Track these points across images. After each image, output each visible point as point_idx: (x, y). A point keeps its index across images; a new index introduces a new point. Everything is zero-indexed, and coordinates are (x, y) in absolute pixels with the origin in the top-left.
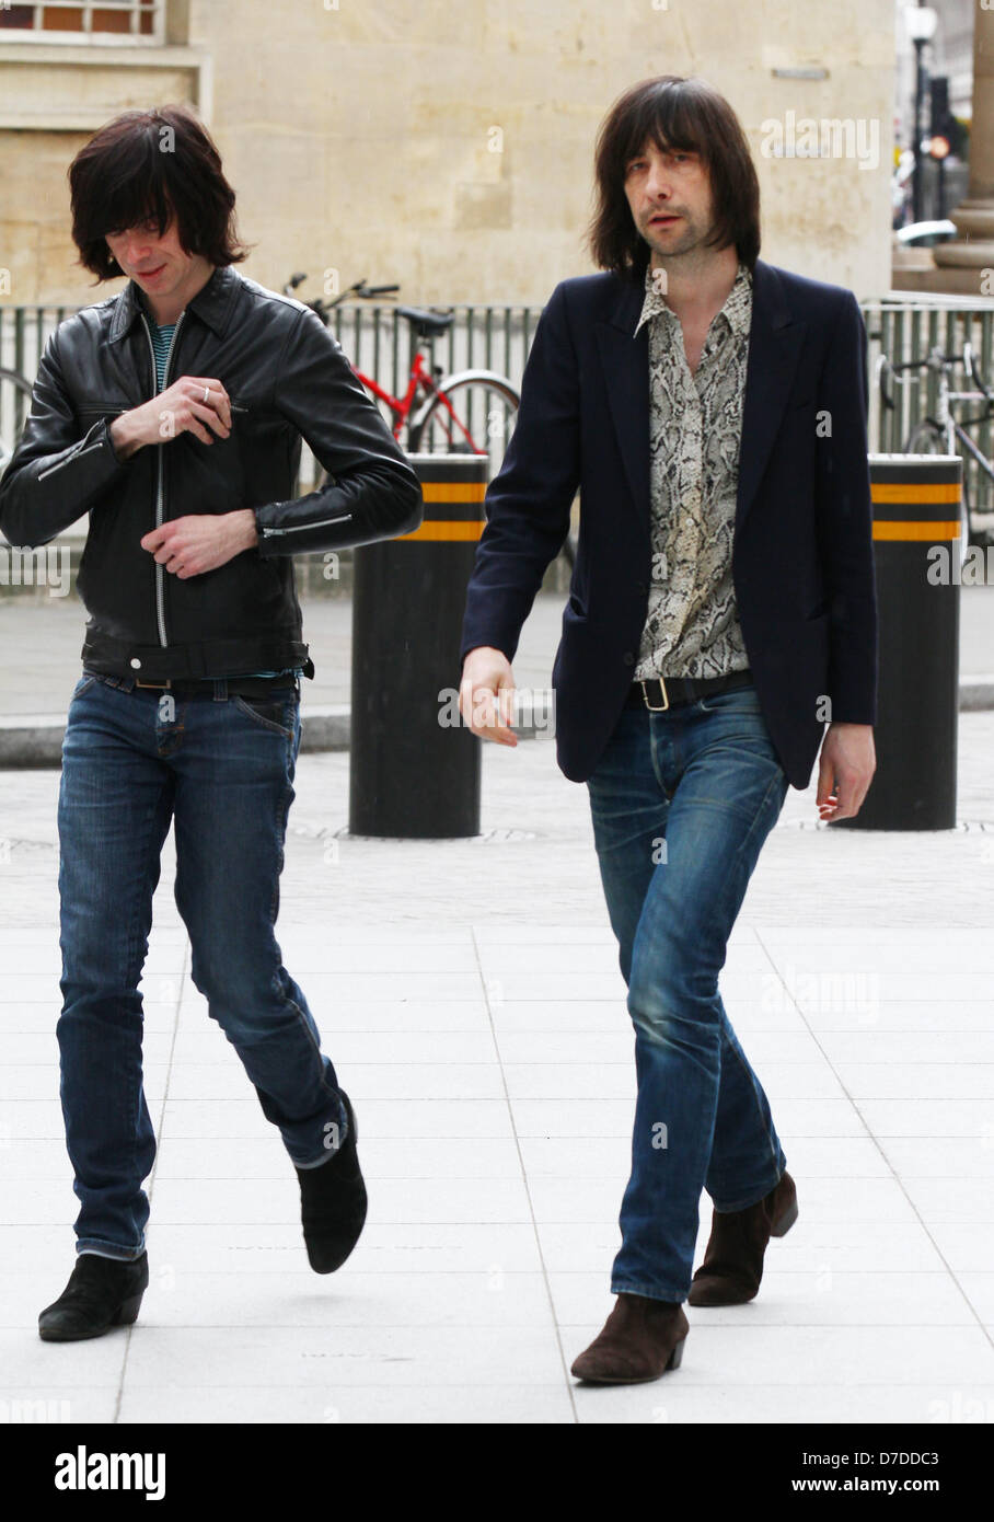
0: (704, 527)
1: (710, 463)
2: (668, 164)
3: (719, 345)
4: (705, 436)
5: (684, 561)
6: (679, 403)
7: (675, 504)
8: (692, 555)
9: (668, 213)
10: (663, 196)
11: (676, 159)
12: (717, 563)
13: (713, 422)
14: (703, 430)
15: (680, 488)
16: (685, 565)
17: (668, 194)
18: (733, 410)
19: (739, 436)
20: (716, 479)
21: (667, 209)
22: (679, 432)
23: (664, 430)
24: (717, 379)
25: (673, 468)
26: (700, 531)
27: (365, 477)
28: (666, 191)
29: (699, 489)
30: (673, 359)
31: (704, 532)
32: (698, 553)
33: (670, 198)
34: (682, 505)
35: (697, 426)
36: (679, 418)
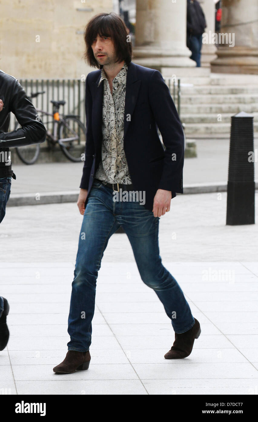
0: (117, 139)
1: (118, 121)
2: (102, 40)
3: (117, 87)
4: (116, 114)
5: (114, 149)
6: (110, 105)
7: (111, 133)
8: (115, 147)
9: (102, 54)
10: (100, 50)
11: (104, 39)
12: (122, 149)
13: (118, 109)
14: (115, 112)
15: (111, 128)
16: (114, 150)
17: (101, 49)
18: (122, 106)
19: (124, 113)
20: (119, 125)
21: (101, 53)
22: (110, 113)
23: (106, 113)
24: (118, 97)
25: (109, 123)
26: (117, 140)
27: (29, 126)
28: (101, 48)
29: (115, 128)
30: (107, 93)
31: (118, 140)
32: (117, 147)
33: (102, 50)
34: (112, 133)
35: (113, 111)
36: (109, 109)
